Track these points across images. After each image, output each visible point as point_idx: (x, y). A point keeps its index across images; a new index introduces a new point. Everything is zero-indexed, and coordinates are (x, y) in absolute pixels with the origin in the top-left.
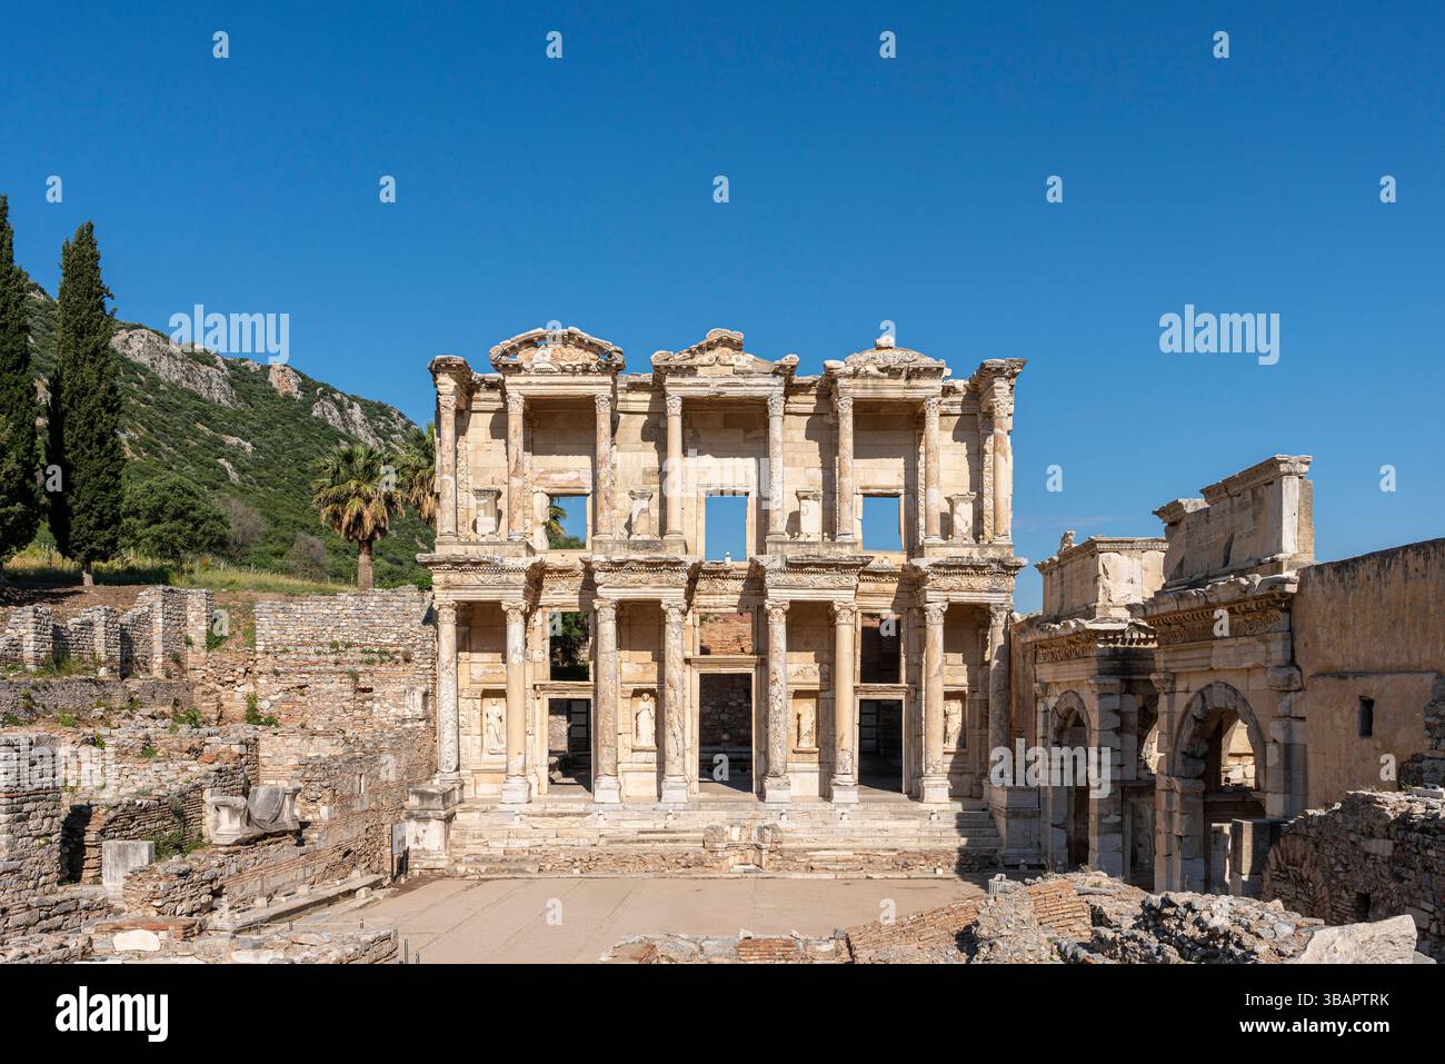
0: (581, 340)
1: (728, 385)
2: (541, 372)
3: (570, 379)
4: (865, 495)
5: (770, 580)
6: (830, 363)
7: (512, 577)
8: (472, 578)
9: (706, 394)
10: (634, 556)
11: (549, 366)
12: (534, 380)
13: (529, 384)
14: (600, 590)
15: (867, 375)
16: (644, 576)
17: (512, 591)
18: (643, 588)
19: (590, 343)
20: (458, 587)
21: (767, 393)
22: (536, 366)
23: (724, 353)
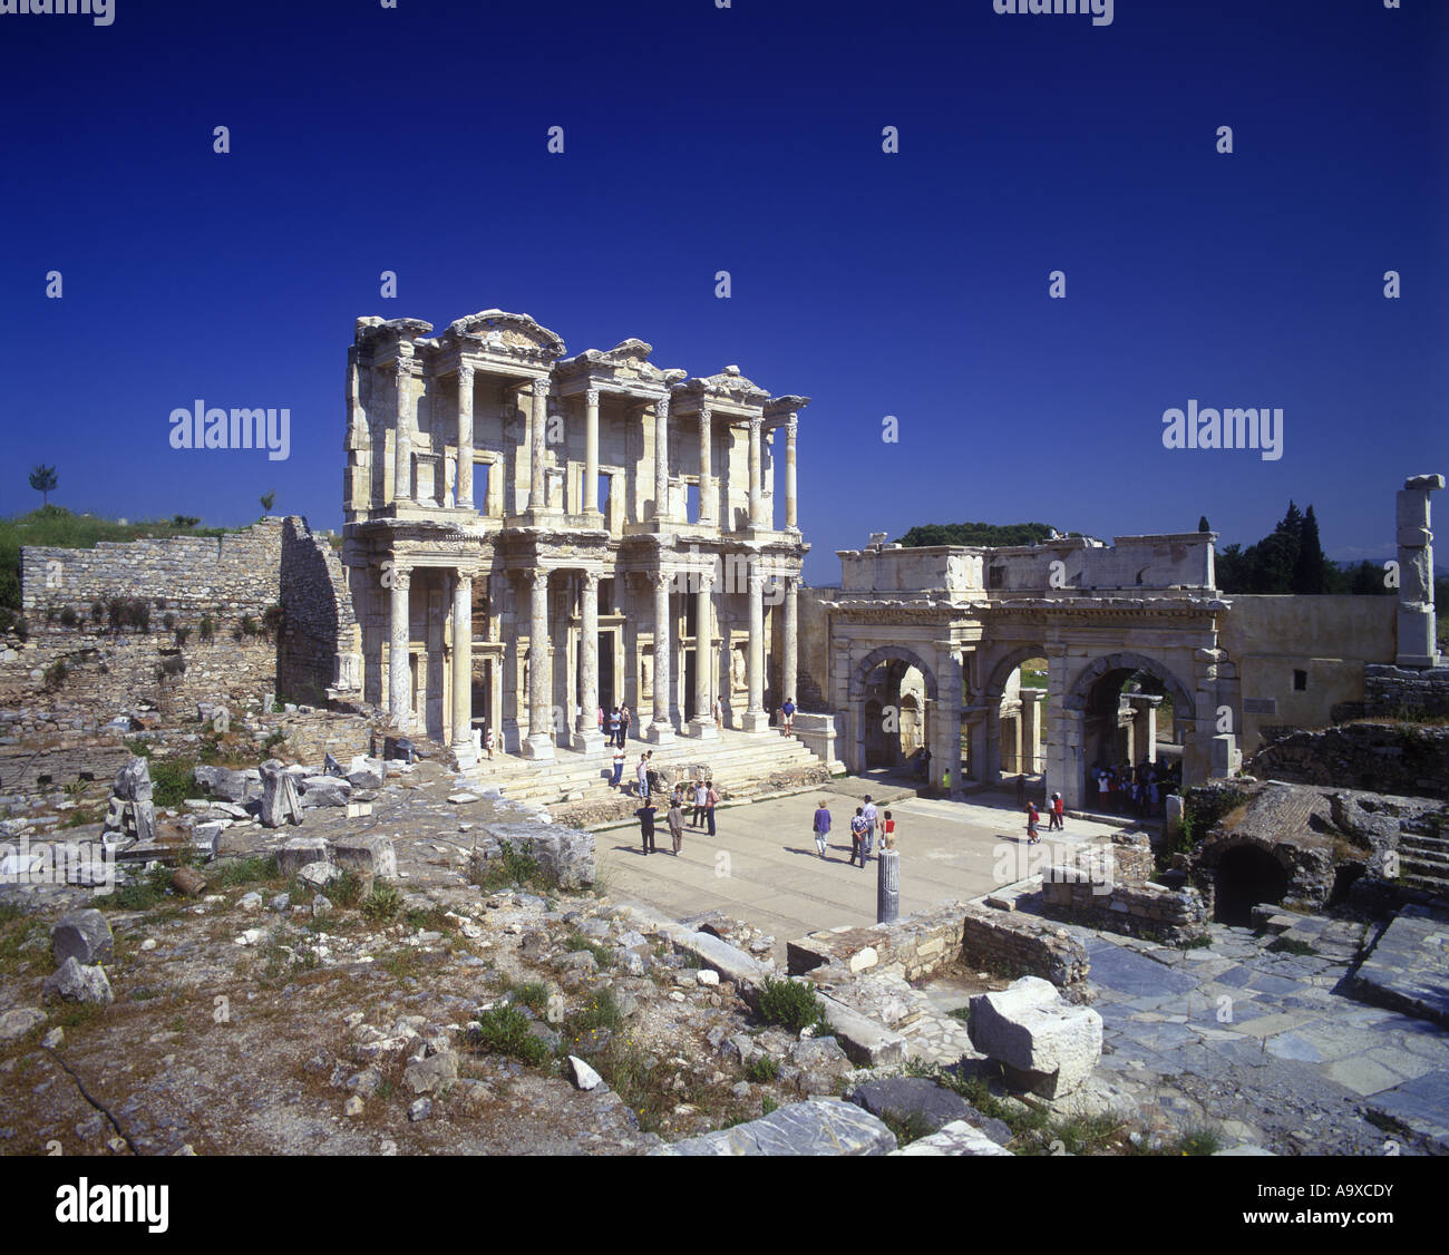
0: (533, 328)
1: (635, 387)
2: (495, 351)
3: (516, 361)
4: (689, 484)
5: (663, 553)
6: (703, 381)
7: (469, 545)
8: (430, 545)
9: (618, 391)
10: (571, 530)
11: (501, 345)
12: (489, 356)
13: (484, 359)
14: (539, 558)
15: (723, 395)
16: (574, 548)
17: (469, 559)
18: (572, 559)
19: (540, 333)
20: (417, 553)
21: (659, 397)
22: (492, 344)
23: (633, 361)
